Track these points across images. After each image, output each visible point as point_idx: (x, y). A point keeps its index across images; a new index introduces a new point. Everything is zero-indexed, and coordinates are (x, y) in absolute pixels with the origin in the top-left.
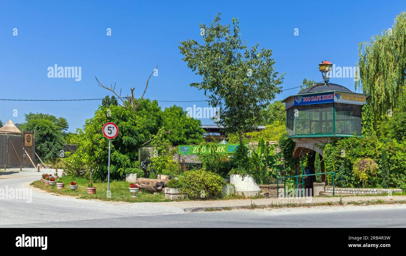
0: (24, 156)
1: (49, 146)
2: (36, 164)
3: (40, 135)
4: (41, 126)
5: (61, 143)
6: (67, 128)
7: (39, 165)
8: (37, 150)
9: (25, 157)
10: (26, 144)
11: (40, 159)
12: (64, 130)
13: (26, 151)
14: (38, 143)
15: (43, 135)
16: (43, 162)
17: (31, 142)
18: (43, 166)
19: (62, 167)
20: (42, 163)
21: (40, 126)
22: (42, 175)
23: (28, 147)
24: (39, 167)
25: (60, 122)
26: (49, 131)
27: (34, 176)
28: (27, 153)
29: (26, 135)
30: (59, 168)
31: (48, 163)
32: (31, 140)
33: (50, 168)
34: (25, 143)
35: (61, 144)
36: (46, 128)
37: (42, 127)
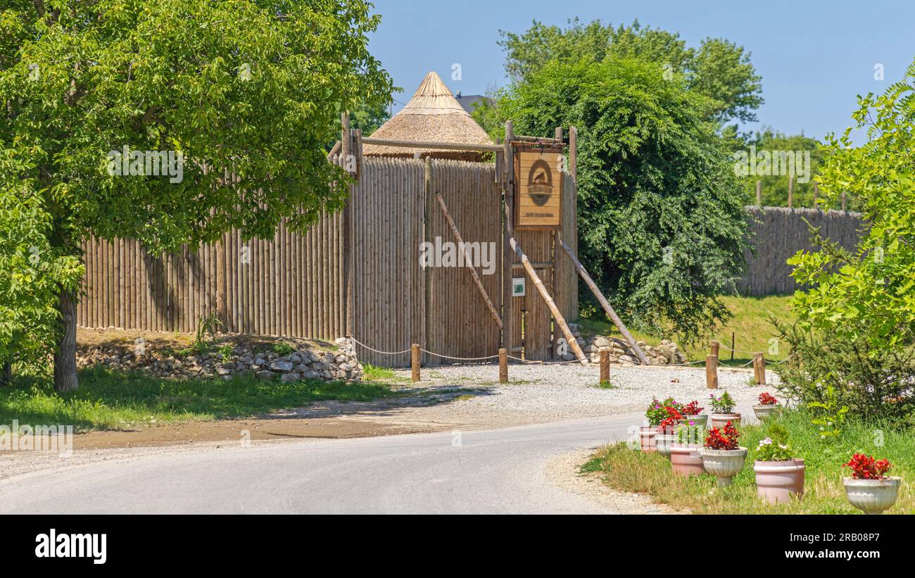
0: (519, 289)
1: (656, 220)
2: (585, 338)
3: (602, 155)
4: (608, 100)
5: (732, 200)
6: (754, 103)
7: (601, 342)
8: (586, 253)
9: (523, 294)
10: (528, 215)
11: (605, 303)
12: (735, 121)
13: (524, 258)
14: (590, 207)
15: (625, 156)
16: (626, 324)
17: (554, 203)
18: (626, 350)
19: (737, 356)
20: (619, 332)
21: (604, 102)
22: (650, 410)
23: (539, 231)
24: (605, 355)
25: (710, 69)
26: (653, 130)
27: (584, 412)
28: (532, 272)
29: (528, 159)
30: (725, 362)
31: (652, 330)
32: (556, 191)
33: (669, 362)
34: (522, 211)
35: (728, 208)
36: (636, 107)
37: (616, 105)
